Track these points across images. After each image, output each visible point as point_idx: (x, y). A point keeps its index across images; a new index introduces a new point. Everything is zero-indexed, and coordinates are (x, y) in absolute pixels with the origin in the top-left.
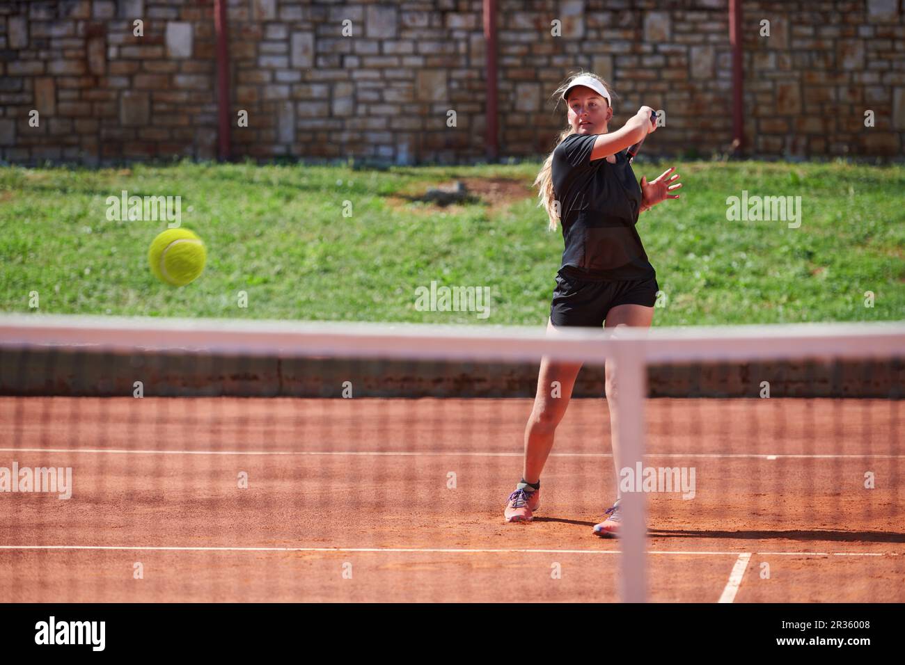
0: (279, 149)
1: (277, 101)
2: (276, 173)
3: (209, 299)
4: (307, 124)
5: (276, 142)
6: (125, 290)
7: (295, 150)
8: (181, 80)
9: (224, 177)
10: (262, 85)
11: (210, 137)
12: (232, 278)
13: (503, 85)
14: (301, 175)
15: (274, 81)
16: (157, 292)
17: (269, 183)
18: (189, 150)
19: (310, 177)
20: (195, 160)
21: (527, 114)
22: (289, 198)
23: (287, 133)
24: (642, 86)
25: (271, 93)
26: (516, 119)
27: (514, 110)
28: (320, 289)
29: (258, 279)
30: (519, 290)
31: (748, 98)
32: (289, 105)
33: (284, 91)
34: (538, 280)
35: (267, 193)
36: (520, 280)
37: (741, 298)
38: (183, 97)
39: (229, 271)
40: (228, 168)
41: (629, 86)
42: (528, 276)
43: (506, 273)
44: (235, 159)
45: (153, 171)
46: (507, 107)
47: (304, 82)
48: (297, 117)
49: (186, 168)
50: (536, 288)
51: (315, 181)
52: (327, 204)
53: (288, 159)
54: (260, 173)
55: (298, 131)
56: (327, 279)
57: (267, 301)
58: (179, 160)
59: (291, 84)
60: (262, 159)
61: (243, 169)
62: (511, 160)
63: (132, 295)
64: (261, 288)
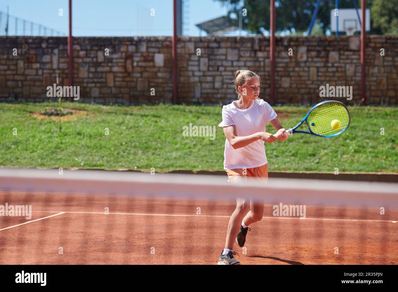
0: (195, 100)
1: (194, 83)
2: (193, 108)
3: (169, 154)
4: (205, 91)
5: (194, 97)
6: (138, 150)
7: (201, 100)
8: (160, 75)
9: (174, 109)
10: (189, 77)
11: (170, 95)
12: (177, 146)
14: (203, 109)
15: (193, 75)
16: (149, 151)
17: (191, 112)
18: (162, 100)
19: (206, 110)
20: (164, 103)
21: (285, 88)
22: (198, 118)
23: (198, 94)
24: (328, 79)
25: (192, 80)
26: (281, 90)
27: (281, 87)
28: (209, 151)
29: (187, 147)
31: (367, 83)
32: (199, 84)
33: (197, 79)
35: (190, 116)
38: (160, 81)
39: (176, 144)
40: (176, 106)
44: (179, 103)
45: (149, 107)
47: (204, 76)
48: (202, 88)
49: (161, 106)
51: (208, 111)
52: (212, 120)
53: (198, 104)
54: (188, 108)
55: (202, 93)
56: (212, 147)
57: (190, 155)
58: (158, 104)
59: (199, 77)
60: (189, 103)
61: (182, 107)
63: (140, 152)
64: (188, 150)
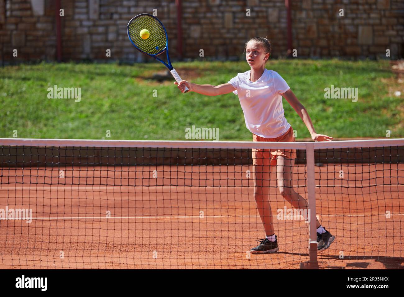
0: (84, 56)
1: (83, 35)
2: (85, 67)
3: (64, 125)
4: (96, 45)
5: (82, 53)
6: (26, 121)
7: (91, 56)
8: (39, 26)
9: (61, 70)
10: (76, 28)
11: (53, 51)
12: (72, 115)
13: (184, 26)
14: (96, 68)
15: (81, 26)
16: (40, 122)
17: (82, 72)
18: (43, 57)
19: (99, 68)
20: (47, 62)
21: (195, 39)
22: (92, 79)
23: (87, 49)
24: (246, 26)
25: (80, 31)
26: (190, 41)
27: (189, 37)
28: (112, 119)
29: (84, 115)
30: (198, 119)
31: (294, 31)
32: (88, 37)
33: (85, 30)
34: (207, 114)
35: (82, 77)
36: (198, 114)
37: (295, 121)
38: (40, 33)
39: (71, 112)
40: (63, 65)
41: (240, 26)
42: (202, 113)
43: (192, 111)
44: (64, 60)
45: (29, 67)
46: (186, 36)
47: (95, 26)
48: (92, 42)
49: (43, 66)
50: (206, 118)
51: (103, 71)
52: (110, 81)
53: (88, 61)
54: (78, 67)
55: (92, 48)
56: (114, 115)
57: (89, 125)
58: (40, 62)
59: (89, 27)
60: (78, 61)
61: (69, 66)
62: (189, 59)
63: (29, 123)
64: (86, 120)
